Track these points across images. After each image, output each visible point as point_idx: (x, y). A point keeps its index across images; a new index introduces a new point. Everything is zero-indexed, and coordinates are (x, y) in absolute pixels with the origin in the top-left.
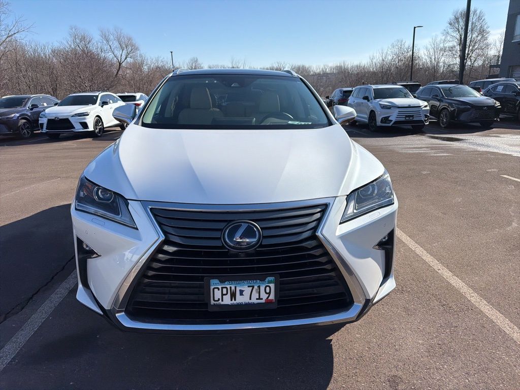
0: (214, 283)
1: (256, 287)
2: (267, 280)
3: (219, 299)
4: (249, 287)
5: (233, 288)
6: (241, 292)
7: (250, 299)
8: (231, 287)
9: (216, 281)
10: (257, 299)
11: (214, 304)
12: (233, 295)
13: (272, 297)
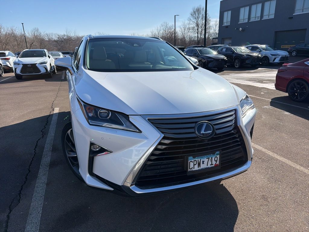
0: (191, 159)
1: (210, 158)
2: (216, 154)
3: (192, 168)
4: (207, 158)
5: (199, 160)
6: (203, 162)
7: (207, 165)
8: (198, 160)
9: (191, 157)
10: (211, 165)
11: (190, 171)
12: (199, 165)
13: (218, 163)
